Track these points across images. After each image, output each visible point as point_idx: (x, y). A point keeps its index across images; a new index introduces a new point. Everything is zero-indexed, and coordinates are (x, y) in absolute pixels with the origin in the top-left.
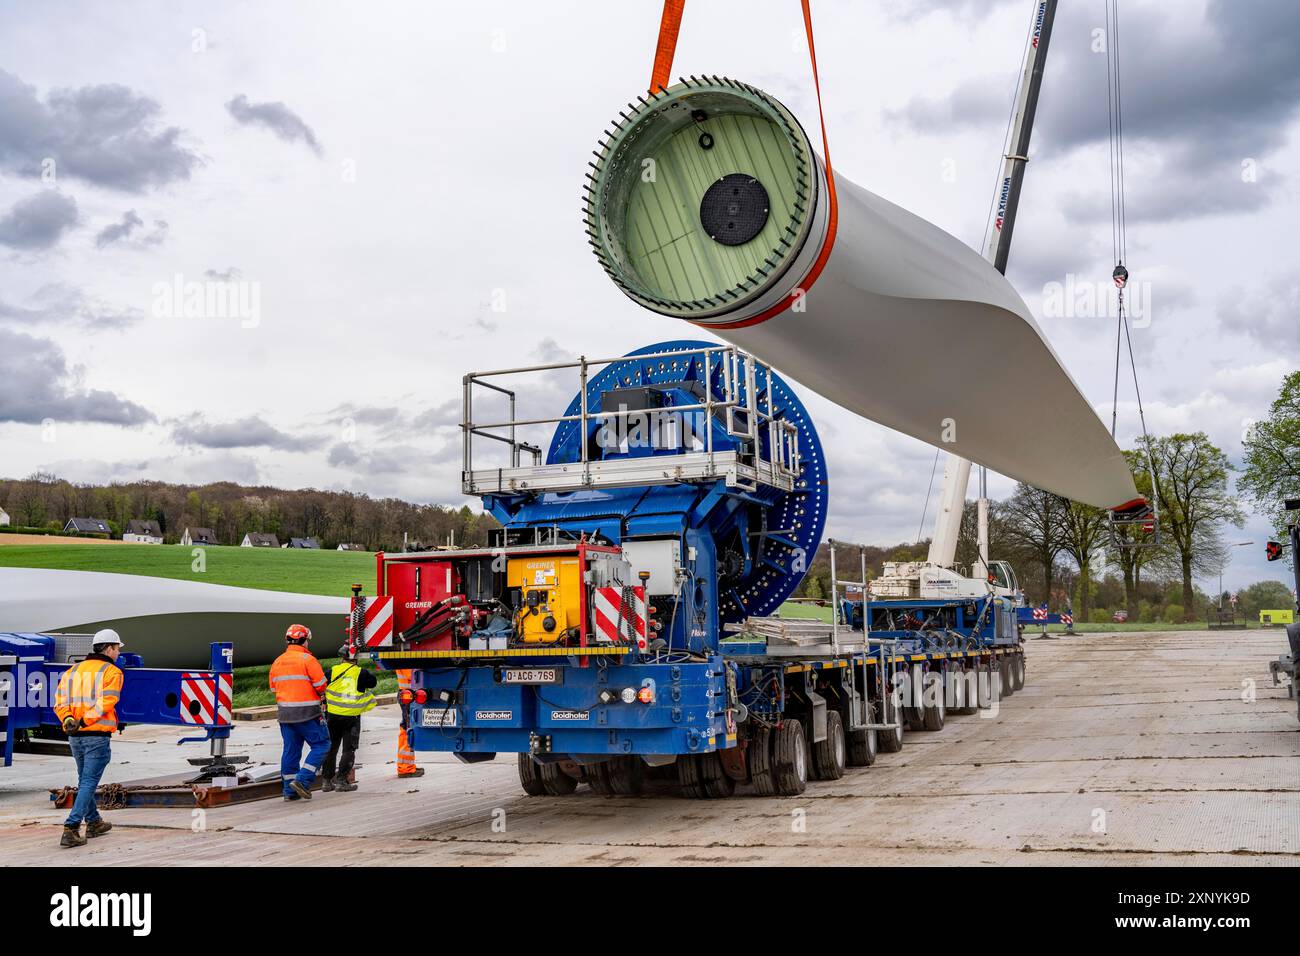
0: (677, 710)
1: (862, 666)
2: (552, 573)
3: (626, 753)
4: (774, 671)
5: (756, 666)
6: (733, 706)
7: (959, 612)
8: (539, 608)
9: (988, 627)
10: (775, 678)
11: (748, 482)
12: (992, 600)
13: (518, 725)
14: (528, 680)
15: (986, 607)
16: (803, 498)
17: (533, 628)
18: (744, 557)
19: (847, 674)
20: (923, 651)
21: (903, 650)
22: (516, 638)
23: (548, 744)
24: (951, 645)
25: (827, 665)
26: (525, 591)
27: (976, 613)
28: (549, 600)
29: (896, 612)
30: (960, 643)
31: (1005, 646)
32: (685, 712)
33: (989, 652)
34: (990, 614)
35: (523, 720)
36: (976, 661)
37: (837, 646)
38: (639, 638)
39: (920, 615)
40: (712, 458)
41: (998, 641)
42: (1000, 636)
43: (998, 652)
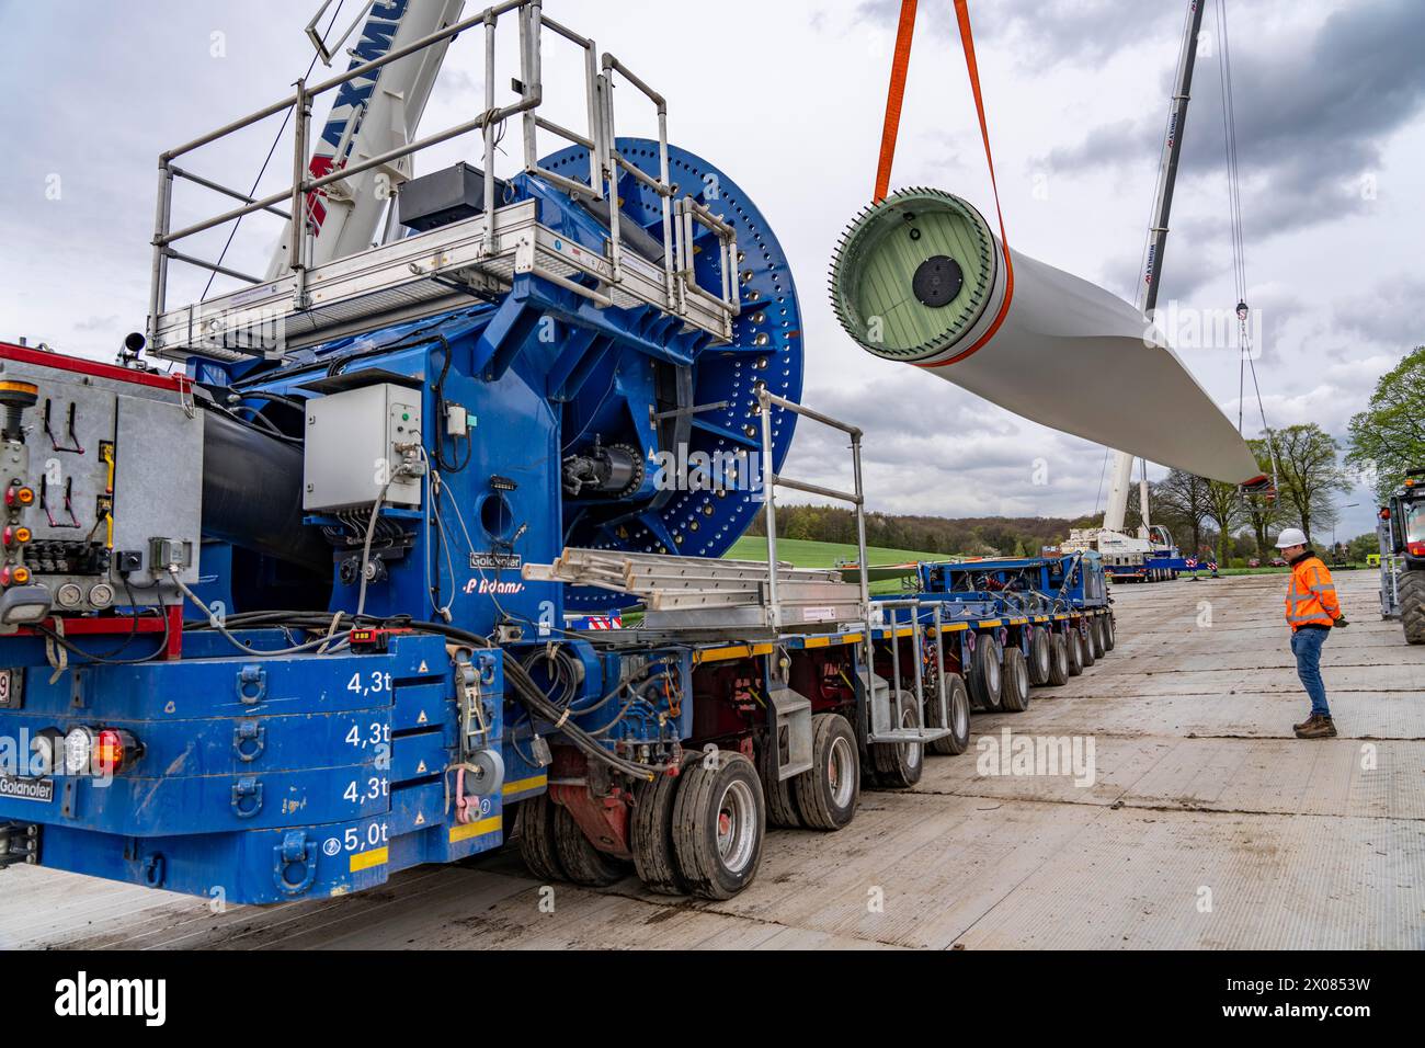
7: (1044, 574)
12: (1080, 559)
20: (997, 615)
21: (967, 614)
24: (1034, 608)
27: (1062, 574)
29: (976, 575)
30: (1045, 605)
33: (1079, 615)
34: (1078, 573)
36: (1065, 624)
39: (1002, 577)
41: (1087, 602)
42: (1089, 596)
43: (1087, 614)
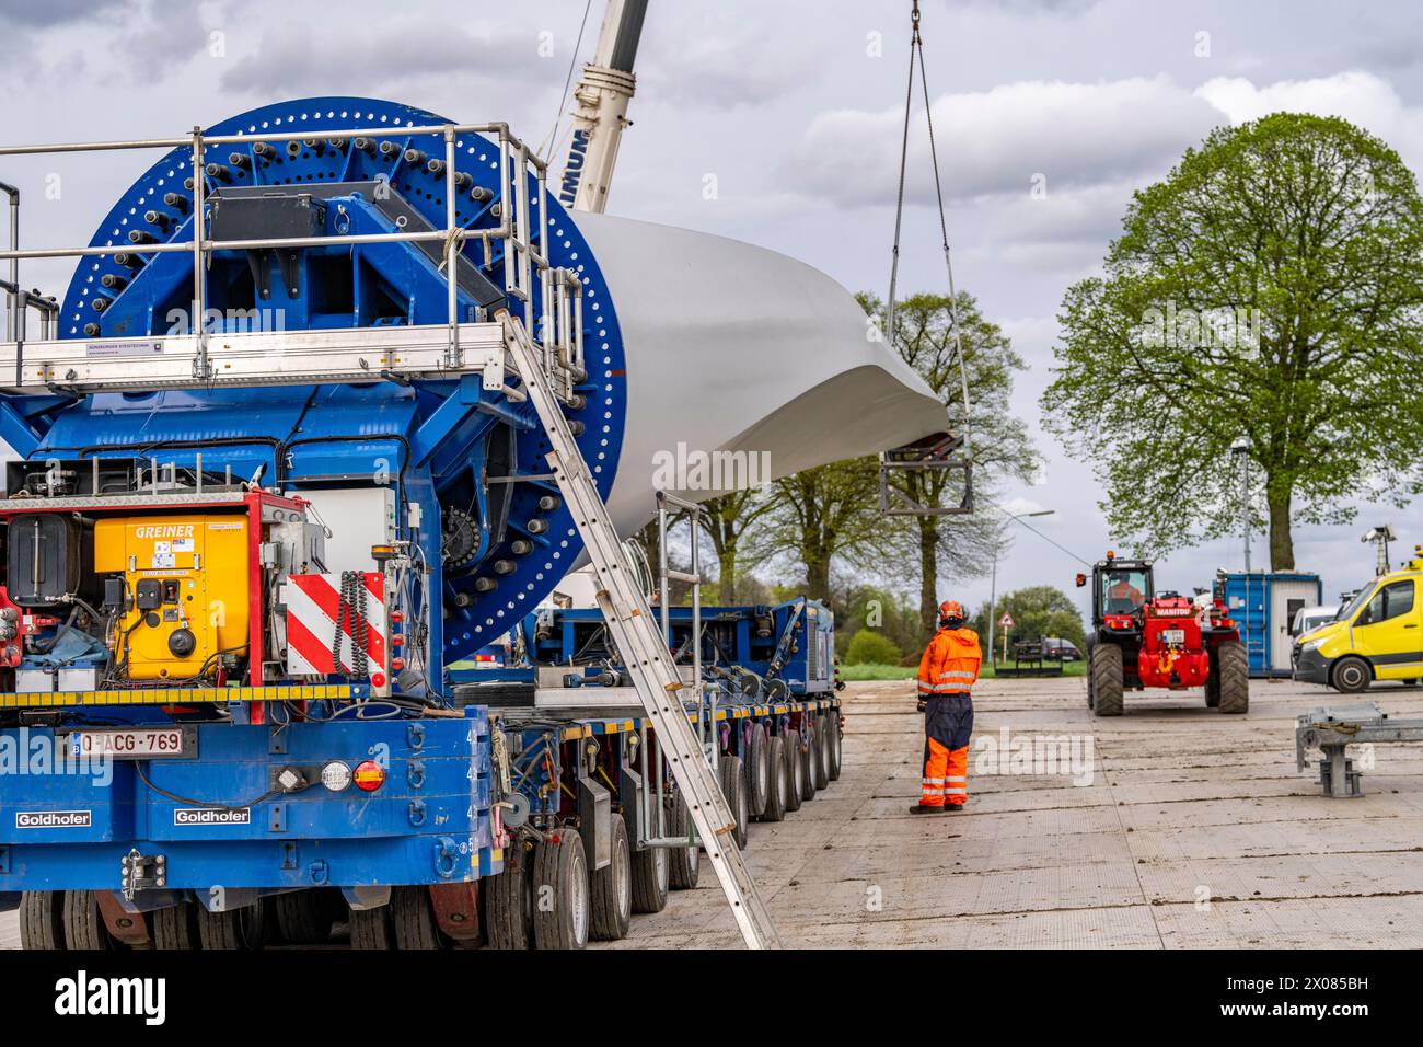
0: (419, 803)
2: (189, 546)
3: (318, 884)
4: (545, 737)
6: (504, 797)
7: (743, 631)
8: (160, 613)
9: (795, 660)
10: (548, 750)
12: (804, 610)
13: (105, 837)
14: (125, 751)
15: (793, 621)
17: (148, 650)
18: (479, 522)
22: (111, 670)
23: (160, 871)
25: (609, 727)
26: (132, 580)
27: (776, 634)
28: (182, 598)
31: (818, 696)
32: (431, 809)
33: (799, 707)
34: (800, 635)
35: (115, 828)
38: (374, 668)
40: (457, 336)
41: (810, 686)
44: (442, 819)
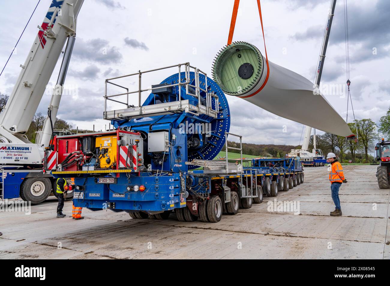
0: (157, 194)
1: (246, 177)
2: (110, 142)
3: (139, 210)
4: (207, 179)
5: (201, 177)
6: (183, 192)
7: (285, 162)
8: (105, 155)
9: (292, 166)
10: (207, 181)
11: (196, 112)
12: (294, 158)
13: (102, 199)
14: (105, 182)
15: (292, 161)
16: (222, 121)
17: (103, 162)
18: (200, 140)
19: (240, 180)
20: (270, 173)
21: (263, 172)
22: (98, 167)
23: (114, 206)
24: (280, 171)
25: (231, 177)
26: (101, 149)
27: (289, 162)
28: (109, 152)
29: (267, 162)
30: (284, 171)
31: (298, 172)
32: (160, 194)
33: (293, 173)
34: (293, 162)
35: (104, 197)
36: (289, 176)
37: (227, 170)
38: (134, 166)
39: (274, 163)
40: (181, 103)
41: (295, 170)
42: (296, 169)
43: (295, 173)
44: (163, 197)
